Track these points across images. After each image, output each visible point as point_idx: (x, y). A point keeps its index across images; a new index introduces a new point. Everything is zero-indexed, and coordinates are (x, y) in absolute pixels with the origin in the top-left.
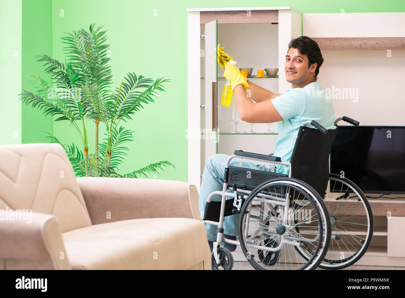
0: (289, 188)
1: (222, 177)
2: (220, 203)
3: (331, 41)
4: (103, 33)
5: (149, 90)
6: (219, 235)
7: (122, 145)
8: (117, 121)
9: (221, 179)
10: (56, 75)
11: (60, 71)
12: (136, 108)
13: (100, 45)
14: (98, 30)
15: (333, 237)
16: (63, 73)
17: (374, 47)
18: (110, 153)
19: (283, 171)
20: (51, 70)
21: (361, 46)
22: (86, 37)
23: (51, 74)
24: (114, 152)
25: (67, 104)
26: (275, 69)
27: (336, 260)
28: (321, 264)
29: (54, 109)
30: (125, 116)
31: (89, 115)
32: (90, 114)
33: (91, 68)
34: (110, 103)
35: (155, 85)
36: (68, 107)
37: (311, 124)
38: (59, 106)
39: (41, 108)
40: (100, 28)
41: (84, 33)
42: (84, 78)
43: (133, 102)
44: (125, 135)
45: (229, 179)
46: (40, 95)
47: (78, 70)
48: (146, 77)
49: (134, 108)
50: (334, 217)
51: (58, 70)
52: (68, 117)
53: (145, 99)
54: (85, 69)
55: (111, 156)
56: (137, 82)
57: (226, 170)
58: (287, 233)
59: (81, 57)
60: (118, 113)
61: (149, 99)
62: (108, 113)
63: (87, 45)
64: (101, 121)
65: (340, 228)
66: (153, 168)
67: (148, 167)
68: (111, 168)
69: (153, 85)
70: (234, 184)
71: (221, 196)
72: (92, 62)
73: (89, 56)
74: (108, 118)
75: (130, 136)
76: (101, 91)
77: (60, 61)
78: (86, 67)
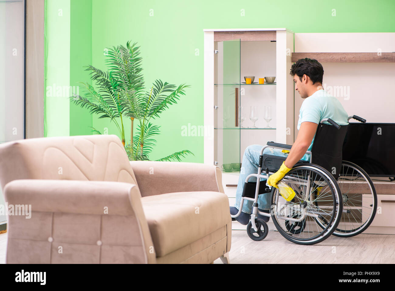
0: (310, 171)
1: (257, 162)
2: (256, 183)
3: (317, 55)
4: (137, 48)
5: (174, 94)
6: (255, 209)
7: (151, 137)
8: (148, 118)
9: (257, 165)
10: (100, 82)
11: (103, 79)
12: (163, 108)
13: (135, 58)
14: (134, 46)
15: (345, 211)
16: (104, 80)
17: (352, 60)
18: (142, 143)
19: (305, 158)
20: (96, 78)
21: (341, 59)
22: (124, 52)
23: (96, 81)
24: (146, 143)
25: (109, 105)
26: (272, 77)
27: (347, 230)
28: (335, 233)
29: (98, 109)
30: (154, 115)
31: (127, 114)
32: (127, 112)
33: (128, 76)
34: (143, 104)
35: (178, 90)
36: (110, 107)
37: (328, 121)
38: (102, 106)
39: (88, 108)
40: (135, 44)
41: (122, 48)
42: (122, 84)
43: (161, 103)
44: (154, 130)
45: (263, 164)
46: (86, 98)
47: (117, 78)
48: (170, 83)
49: (161, 108)
50: (346, 196)
51: (101, 78)
52: (109, 115)
53: (170, 101)
54: (122, 76)
55: (143, 146)
56: (163, 87)
57: (261, 157)
58: (308, 207)
59: (120, 67)
60: (148, 112)
61: (174, 101)
62: (141, 112)
63: (125, 57)
64: (136, 118)
65: (350, 205)
66: (177, 156)
67: (173, 155)
68: (145, 155)
69: (176, 90)
70: (266, 168)
71: (256, 178)
72: (129, 72)
73: (126, 66)
74: (141, 116)
75: (157, 130)
76: (136, 94)
77: (103, 71)
78: (124, 75)
